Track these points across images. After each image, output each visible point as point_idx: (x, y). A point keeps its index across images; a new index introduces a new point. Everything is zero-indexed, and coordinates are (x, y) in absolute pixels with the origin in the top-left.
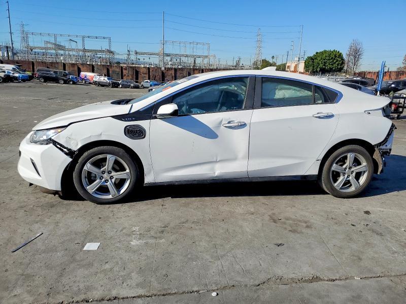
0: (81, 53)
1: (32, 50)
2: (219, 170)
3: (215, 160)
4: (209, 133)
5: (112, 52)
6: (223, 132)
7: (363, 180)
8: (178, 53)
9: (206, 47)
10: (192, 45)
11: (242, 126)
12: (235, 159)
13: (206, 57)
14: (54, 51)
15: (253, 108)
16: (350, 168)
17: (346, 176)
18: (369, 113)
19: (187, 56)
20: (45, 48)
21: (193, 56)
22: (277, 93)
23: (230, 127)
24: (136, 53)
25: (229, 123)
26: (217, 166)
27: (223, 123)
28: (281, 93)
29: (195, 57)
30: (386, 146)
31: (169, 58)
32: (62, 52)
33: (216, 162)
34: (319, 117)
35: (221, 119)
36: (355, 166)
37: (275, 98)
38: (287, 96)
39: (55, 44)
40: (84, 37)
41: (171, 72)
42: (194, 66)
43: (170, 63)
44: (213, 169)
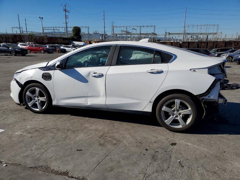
0: (139, 36)
1: (116, 35)
2: (90, 102)
3: (87, 96)
4: (83, 79)
5: (155, 34)
6: (91, 79)
7: (189, 121)
8: (196, 32)
9: (216, 27)
10: (206, 27)
11: (101, 76)
12: (98, 96)
13: (216, 34)
14: (125, 35)
15: (111, 65)
16: (178, 111)
17: (174, 116)
18: (195, 71)
19: (201, 34)
20: (121, 34)
21: (206, 34)
22: (133, 56)
23: (95, 76)
24: (169, 34)
25: (94, 73)
26: (89, 99)
27: (91, 73)
28: (136, 56)
29: (208, 34)
30: (209, 97)
31: (189, 36)
32: (129, 36)
33: (88, 97)
34: (152, 73)
35: (89, 71)
36: (182, 110)
37: (130, 59)
38: (138, 58)
39: (126, 32)
40: (141, 27)
41: (186, 44)
42: (207, 40)
43: (190, 39)
44: (86, 101)
